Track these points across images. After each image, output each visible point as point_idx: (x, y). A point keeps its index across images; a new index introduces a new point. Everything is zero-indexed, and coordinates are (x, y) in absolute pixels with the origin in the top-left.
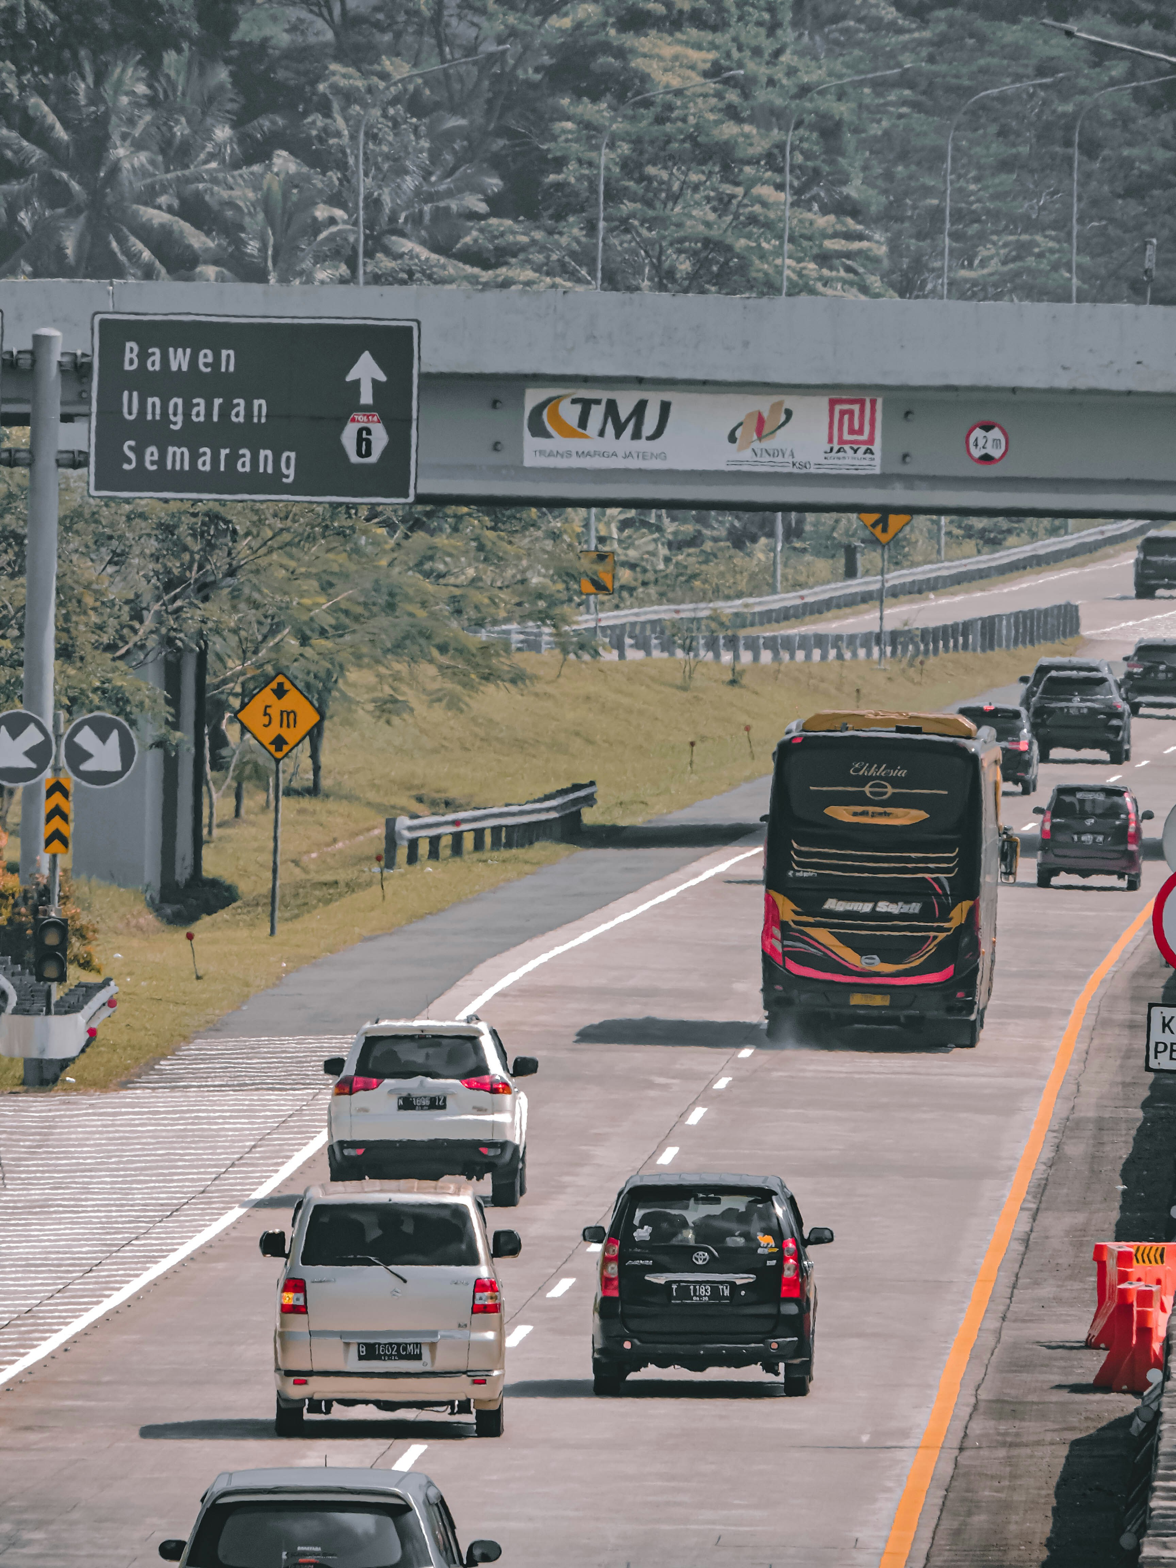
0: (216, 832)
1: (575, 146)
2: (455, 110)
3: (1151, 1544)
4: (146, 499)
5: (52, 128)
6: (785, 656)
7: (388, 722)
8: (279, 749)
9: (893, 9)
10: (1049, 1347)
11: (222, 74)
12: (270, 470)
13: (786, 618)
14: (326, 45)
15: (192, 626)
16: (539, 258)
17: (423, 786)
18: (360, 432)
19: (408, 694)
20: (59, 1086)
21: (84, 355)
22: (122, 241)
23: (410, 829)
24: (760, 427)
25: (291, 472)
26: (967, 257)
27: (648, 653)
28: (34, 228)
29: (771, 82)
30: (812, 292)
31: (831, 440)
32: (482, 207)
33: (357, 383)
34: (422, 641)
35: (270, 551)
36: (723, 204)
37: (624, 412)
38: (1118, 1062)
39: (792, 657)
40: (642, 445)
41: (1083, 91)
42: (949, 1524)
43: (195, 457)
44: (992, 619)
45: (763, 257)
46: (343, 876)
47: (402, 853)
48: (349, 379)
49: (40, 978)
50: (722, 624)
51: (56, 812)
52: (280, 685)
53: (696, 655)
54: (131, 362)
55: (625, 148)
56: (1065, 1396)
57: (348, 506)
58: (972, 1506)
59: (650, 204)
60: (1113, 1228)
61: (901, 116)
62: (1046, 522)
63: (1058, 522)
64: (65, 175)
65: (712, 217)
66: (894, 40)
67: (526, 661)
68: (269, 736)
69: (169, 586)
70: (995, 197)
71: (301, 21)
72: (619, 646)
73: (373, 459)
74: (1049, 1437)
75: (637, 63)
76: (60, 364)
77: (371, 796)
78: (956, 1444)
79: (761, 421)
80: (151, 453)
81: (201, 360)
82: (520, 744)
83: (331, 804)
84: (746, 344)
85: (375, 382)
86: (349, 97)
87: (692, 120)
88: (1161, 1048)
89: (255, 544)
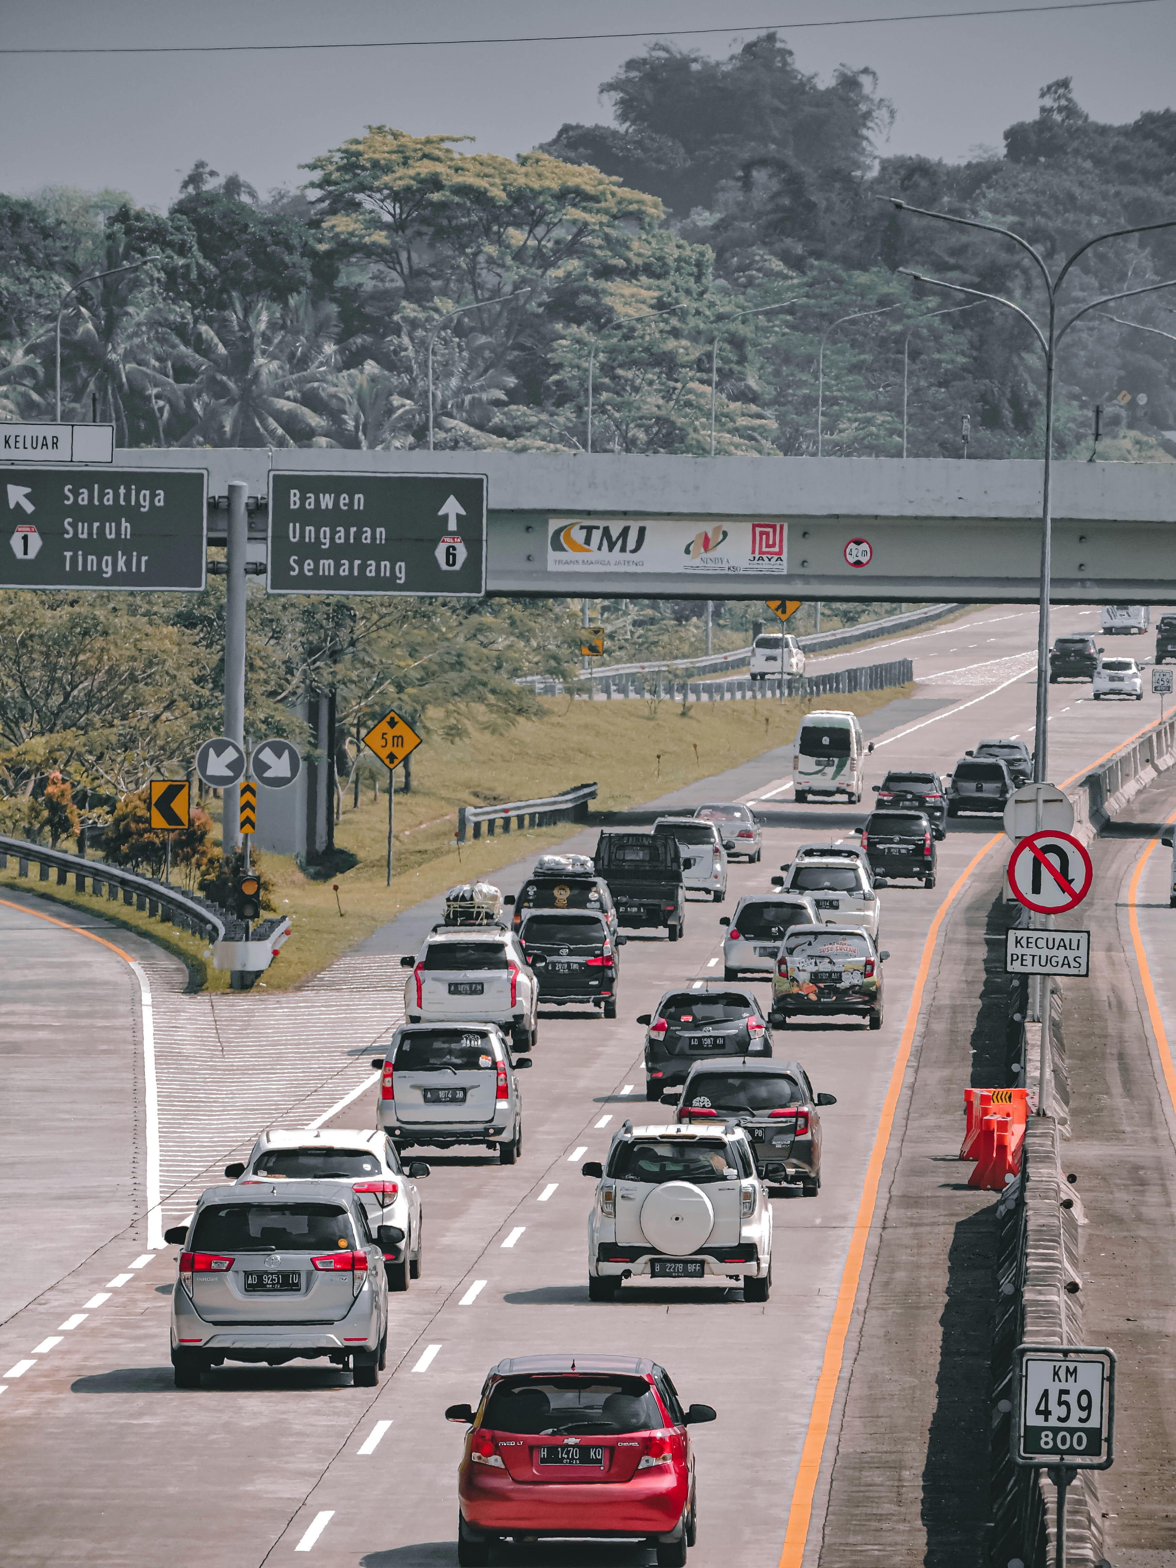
0: (341, 817)
1: (569, 355)
2: (485, 331)
3: (1030, 1291)
4: (294, 594)
5: (216, 345)
6: (717, 697)
7: (452, 742)
8: (392, 762)
9: (781, 263)
10: (935, 1159)
11: (333, 309)
12: (388, 574)
13: (715, 671)
14: (397, 289)
15: (327, 678)
16: (546, 431)
17: (479, 786)
18: (448, 549)
19: (468, 725)
20: (254, 989)
21: (262, 498)
22: (263, 421)
23: (476, 815)
24: (706, 543)
25: (403, 575)
26: (830, 428)
27: (627, 696)
28: (205, 414)
29: (698, 313)
30: (728, 453)
31: (753, 552)
32: (504, 398)
33: (446, 517)
34: (480, 688)
35: (379, 628)
36: (668, 395)
37: (615, 533)
38: (962, 967)
39: (722, 698)
40: (627, 556)
41: (909, 317)
42: (880, 1278)
43: (338, 566)
44: (855, 671)
45: (695, 430)
46: (430, 846)
47: (470, 830)
48: (441, 513)
49: (242, 916)
50: (676, 676)
51: (248, 805)
52: (392, 719)
53: (659, 696)
54: (295, 503)
55: (602, 357)
56: (949, 1192)
57: (431, 598)
58: (894, 1266)
59: (618, 394)
60: (969, 1078)
61: (784, 334)
62: (887, 606)
63: (894, 605)
64: (224, 378)
65: (661, 402)
66: (779, 283)
67: (546, 701)
68: (384, 754)
69: (311, 652)
70: (849, 389)
71: (382, 272)
72: (607, 691)
73: (458, 567)
74: (942, 1219)
75: (607, 301)
76: (247, 504)
77: (444, 793)
78: (879, 1223)
79: (707, 540)
80: (309, 564)
81: (342, 502)
82: (543, 759)
83: (419, 799)
84: (697, 488)
85: (458, 515)
86: (414, 324)
87: (647, 338)
88: (1015, 957)
89: (368, 624)
